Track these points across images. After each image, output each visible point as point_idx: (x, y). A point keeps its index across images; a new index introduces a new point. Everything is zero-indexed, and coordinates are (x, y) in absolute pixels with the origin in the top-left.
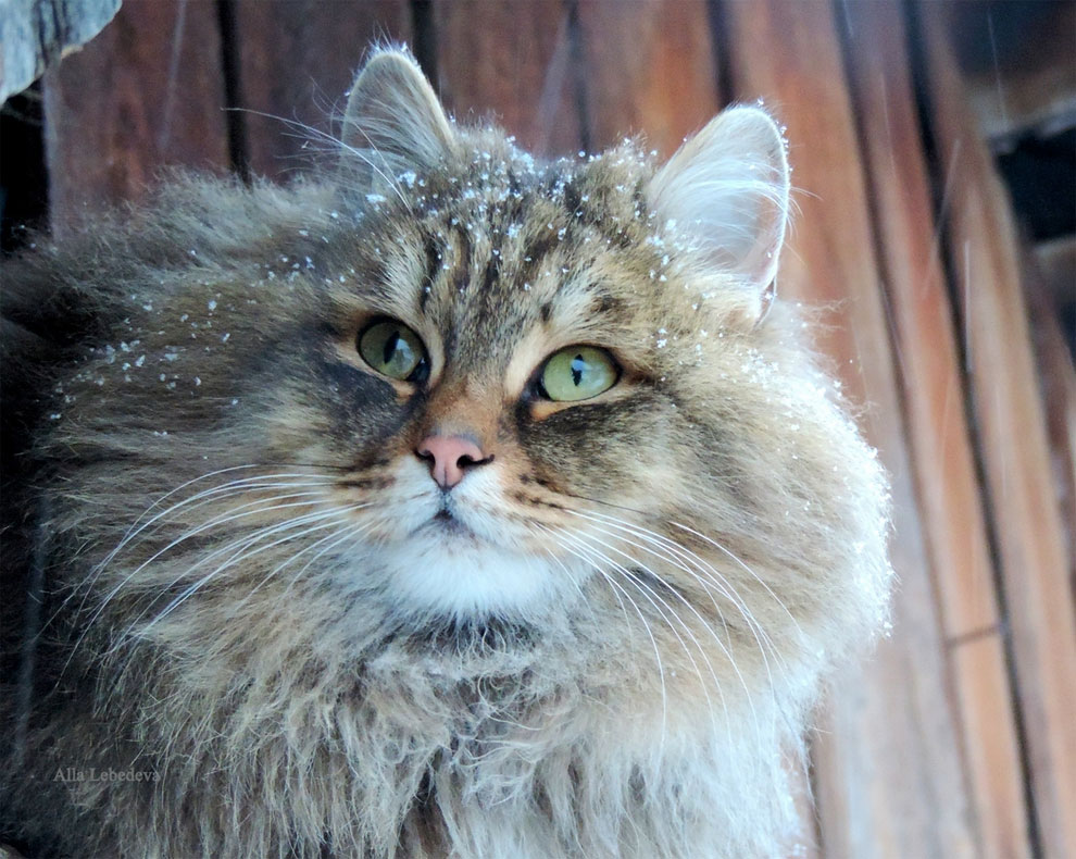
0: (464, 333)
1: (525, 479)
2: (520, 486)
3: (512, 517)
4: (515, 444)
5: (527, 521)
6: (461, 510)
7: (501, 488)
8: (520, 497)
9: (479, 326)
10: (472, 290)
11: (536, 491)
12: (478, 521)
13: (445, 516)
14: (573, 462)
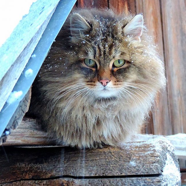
0: (102, 62)
1: (115, 82)
2: (115, 83)
3: (114, 88)
4: (113, 77)
5: (116, 88)
6: (107, 88)
7: (112, 84)
8: (115, 85)
9: (104, 61)
10: (102, 56)
11: (117, 83)
12: (109, 89)
13: (105, 89)
14: (121, 77)
